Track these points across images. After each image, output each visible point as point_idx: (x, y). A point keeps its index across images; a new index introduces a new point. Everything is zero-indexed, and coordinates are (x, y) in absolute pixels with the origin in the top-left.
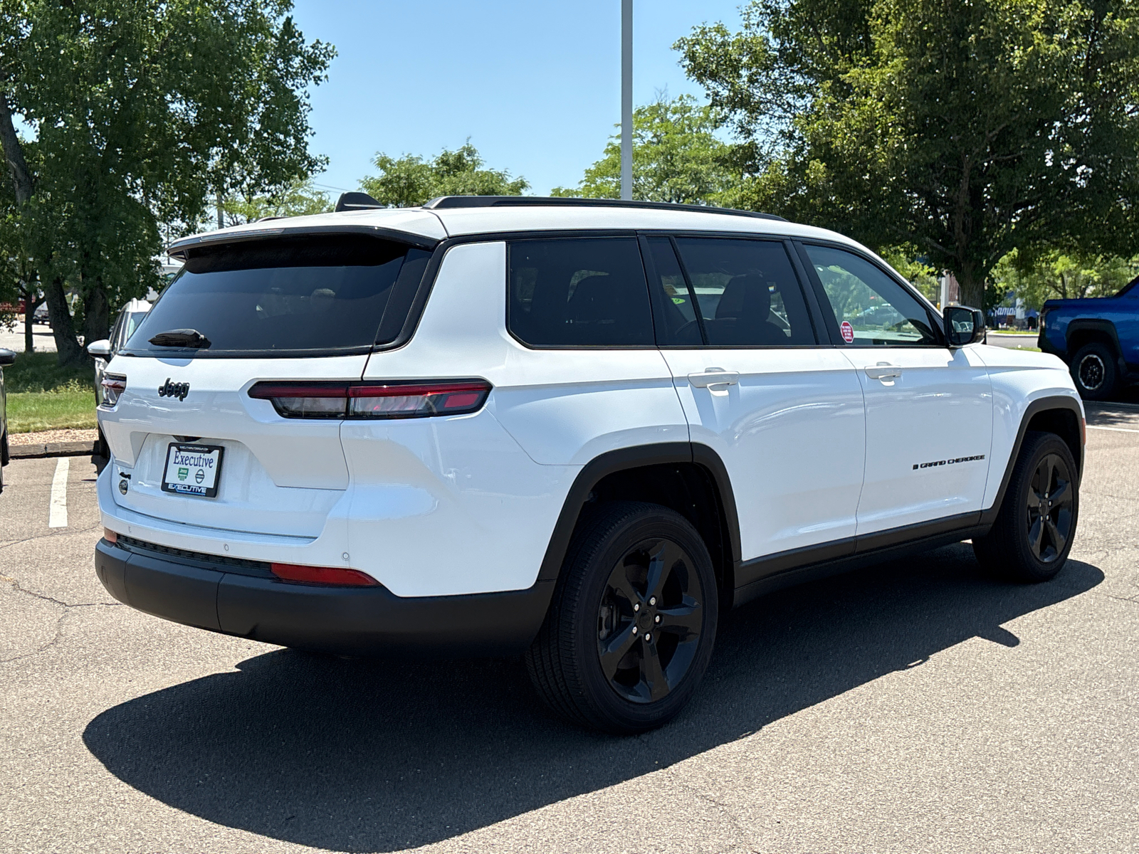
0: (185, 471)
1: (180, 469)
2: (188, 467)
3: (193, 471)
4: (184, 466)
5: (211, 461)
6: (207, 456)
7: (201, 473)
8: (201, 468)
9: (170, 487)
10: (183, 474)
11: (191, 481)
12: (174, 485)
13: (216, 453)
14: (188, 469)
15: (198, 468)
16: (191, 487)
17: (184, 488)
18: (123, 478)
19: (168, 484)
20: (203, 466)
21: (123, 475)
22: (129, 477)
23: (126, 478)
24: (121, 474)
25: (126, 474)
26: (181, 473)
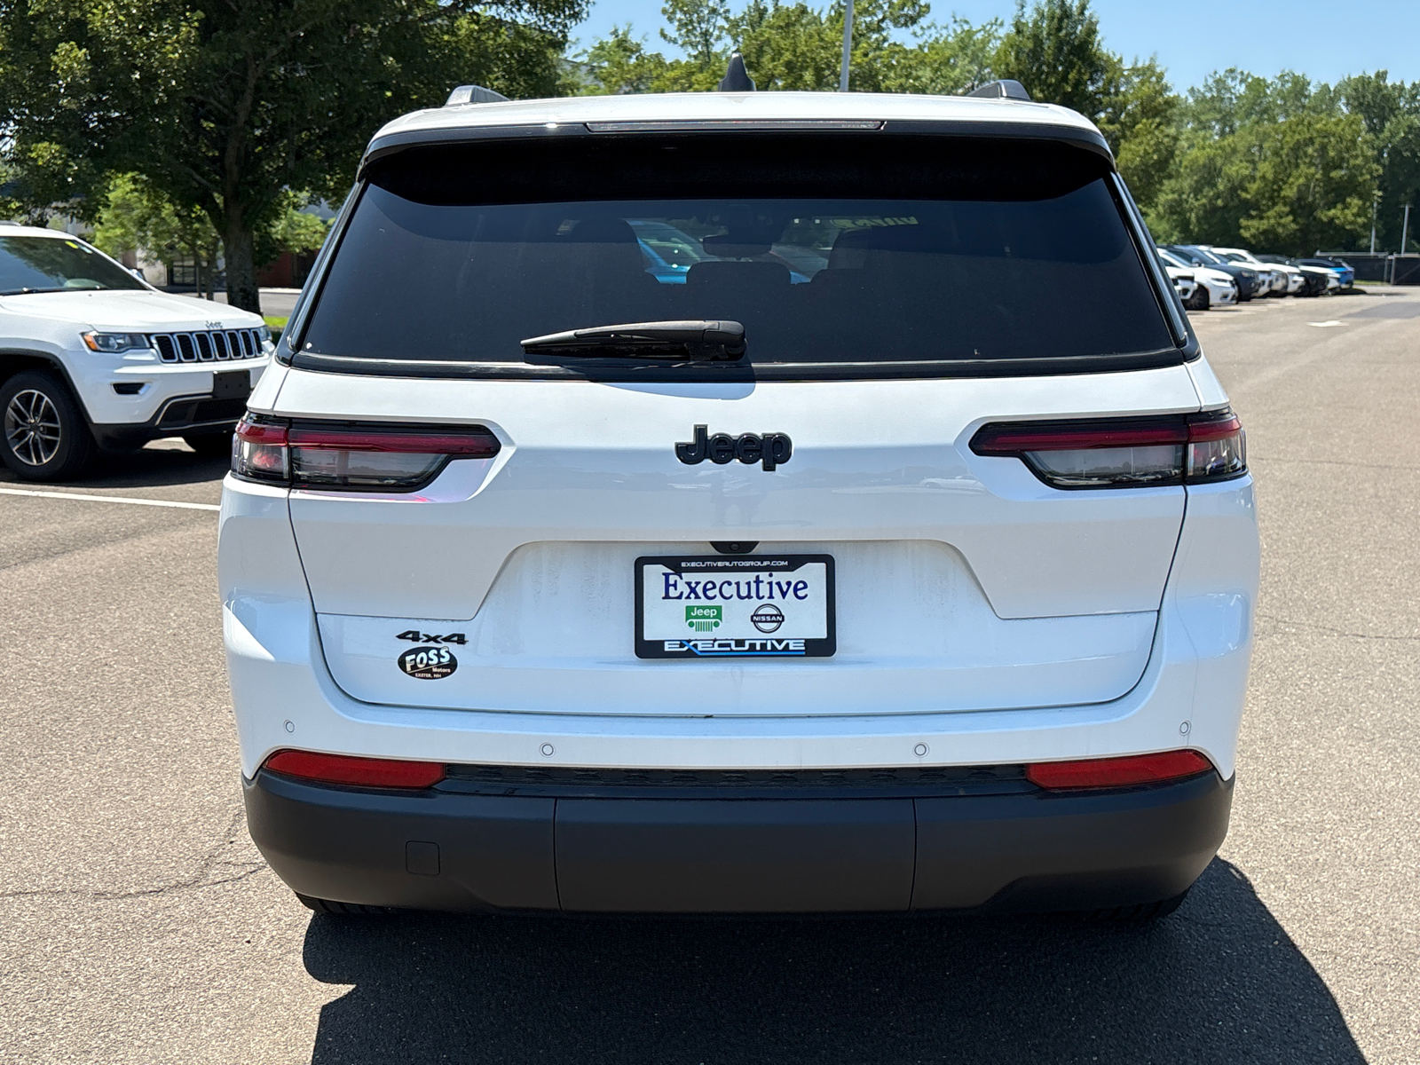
0: (713, 613)
1: (689, 609)
3: (739, 610)
4: (703, 603)
5: (798, 585)
6: (781, 576)
7: (769, 611)
8: (766, 601)
9: (667, 648)
12: (681, 643)
13: (810, 568)
14: (719, 609)
15: (756, 602)
16: (747, 643)
17: (720, 645)
18: (420, 644)
19: (662, 642)
20: (771, 597)
21: (416, 637)
22: (461, 639)
23: (444, 644)
24: (402, 637)
25: (433, 635)
26: (697, 617)
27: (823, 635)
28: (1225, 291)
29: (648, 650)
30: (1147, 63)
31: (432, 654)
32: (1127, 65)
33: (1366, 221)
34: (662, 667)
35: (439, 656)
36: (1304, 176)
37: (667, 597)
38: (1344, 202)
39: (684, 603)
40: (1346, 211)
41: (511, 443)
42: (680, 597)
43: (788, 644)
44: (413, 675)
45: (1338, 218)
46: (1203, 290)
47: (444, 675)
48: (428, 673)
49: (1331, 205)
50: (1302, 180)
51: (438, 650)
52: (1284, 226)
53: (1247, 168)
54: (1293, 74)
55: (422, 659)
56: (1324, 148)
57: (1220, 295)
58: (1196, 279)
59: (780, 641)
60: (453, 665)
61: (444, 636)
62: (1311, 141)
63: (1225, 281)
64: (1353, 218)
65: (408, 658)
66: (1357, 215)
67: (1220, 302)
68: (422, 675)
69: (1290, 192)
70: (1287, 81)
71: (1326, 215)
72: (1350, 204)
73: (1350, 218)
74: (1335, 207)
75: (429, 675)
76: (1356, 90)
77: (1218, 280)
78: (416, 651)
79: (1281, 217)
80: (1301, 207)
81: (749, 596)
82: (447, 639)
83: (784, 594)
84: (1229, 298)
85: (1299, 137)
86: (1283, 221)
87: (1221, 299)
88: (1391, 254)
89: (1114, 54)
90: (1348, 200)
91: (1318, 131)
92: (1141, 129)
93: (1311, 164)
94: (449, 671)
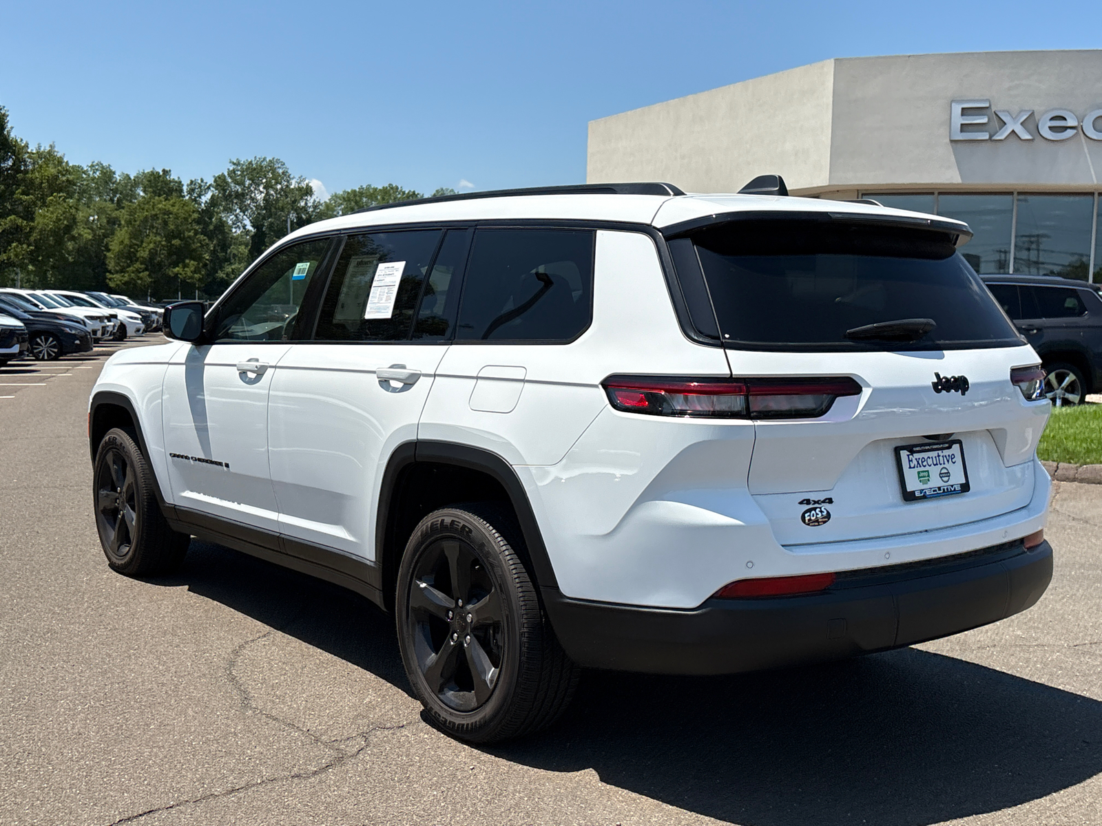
0: (926, 474)
1: (919, 473)
2: (927, 468)
3: (934, 471)
4: (923, 469)
5: (952, 457)
6: (946, 452)
7: (945, 471)
8: (943, 466)
9: (917, 494)
10: (924, 477)
11: (935, 482)
12: (921, 491)
13: (956, 447)
14: (928, 471)
15: (939, 467)
16: (942, 488)
17: (934, 491)
18: (811, 506)
19: (914, 492)
20: (944, 464)
21: (808, 502)
22: (830, 501)
23: (823, 504)
24: (801, 503)
25: (816, 500)
26: (922, 477)
27: (964, 482)
28: (138, 326)
29: (909, 497)
30: (48, 149)
31: (818, 510)
32: (32, 148)
33: (201, 277)
34: (916, 505)
35: (821, 512)
36: (152, 242)
37: (910, 467)
38: (184, 262)
39: (917, 470)
40: (186, 269)
41: (869, 386)
42: (914, 467)
43: (925, 492)
44: (808, 524)
45: (181, 274)
46: (123, 327)
47: (825, 522)
48: (817, 522)
49: (176, 265)
50: (152, 246)
51: (820, 508)
52: (141, 279)
53: (89, 234)
54: (102, 164)
55: (813, 516)
56: (165, 223)
57: (135, 329)
58: (119, 318)
59: (952, 486)
60: (829, 516)
61: (822, 500)
62: (155, 217)
63: (136, 318)
64: (192, 274)
65: (806, 515)
66: (194, 272)
67: (135, 334)
68: (813, 524)
69: (143, 254)
70: (97, 170)
71: (172, 271)
72: (189, 264)
73: (189, 274)
74: (178, 266)
75: (817, 524)
76: (150, 181)
77: (131, 318)
78: (809, 511)
79: (140, 272)
80: (152, 265)
81: (937, 464)
82: (824, 502)
83: (948, 461)
84: (141, 331)
85: (147, 213)
86: (141, 275)
87: (135, 332)
88: (206, 301)
89: (22, 140)
90: (187, 261)
91: (160, 209)
92: (52, 200)
93: (157, 234)
94: (827, 519)
